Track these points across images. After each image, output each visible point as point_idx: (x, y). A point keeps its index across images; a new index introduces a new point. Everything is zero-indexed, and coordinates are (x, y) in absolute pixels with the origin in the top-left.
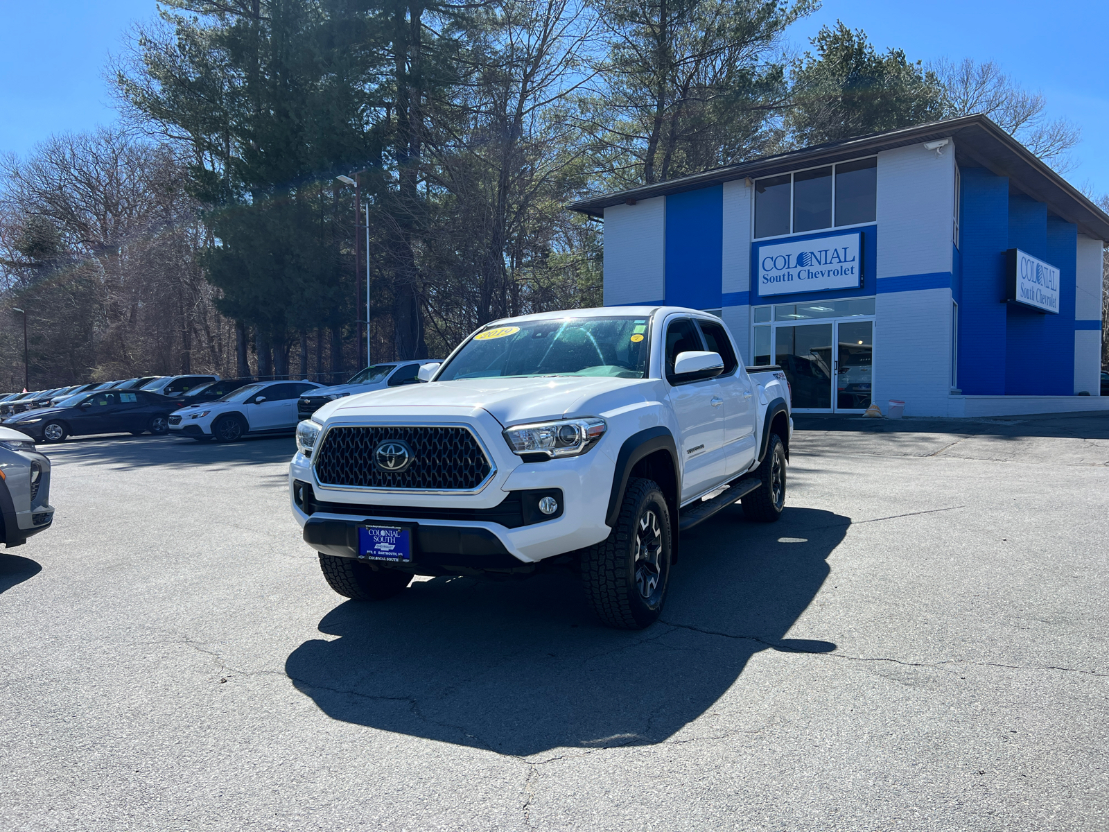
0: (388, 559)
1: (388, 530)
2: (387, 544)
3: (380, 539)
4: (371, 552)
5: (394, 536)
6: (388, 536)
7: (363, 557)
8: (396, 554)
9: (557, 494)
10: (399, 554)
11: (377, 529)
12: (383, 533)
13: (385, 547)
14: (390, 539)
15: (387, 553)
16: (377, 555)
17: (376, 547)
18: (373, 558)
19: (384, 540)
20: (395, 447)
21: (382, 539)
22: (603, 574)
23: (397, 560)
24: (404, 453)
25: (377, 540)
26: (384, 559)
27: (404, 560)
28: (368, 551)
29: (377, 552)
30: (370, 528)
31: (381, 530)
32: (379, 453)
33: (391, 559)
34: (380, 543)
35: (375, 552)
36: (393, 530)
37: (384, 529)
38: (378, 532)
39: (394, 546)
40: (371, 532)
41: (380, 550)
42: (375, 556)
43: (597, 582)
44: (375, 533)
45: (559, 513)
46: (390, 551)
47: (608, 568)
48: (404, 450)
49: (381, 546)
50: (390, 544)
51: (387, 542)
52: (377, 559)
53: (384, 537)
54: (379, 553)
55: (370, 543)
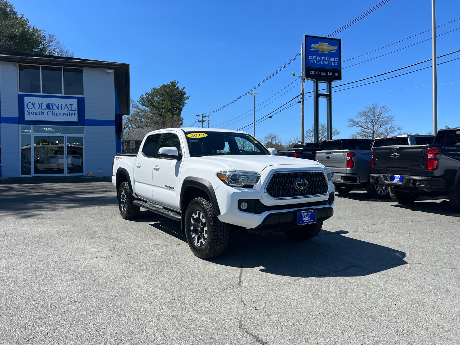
0: (309, 223)
1: (308, 212)
5: (310, 214)
6: (308, 214)
7: (300, 225)
8: (311, 221)
11: (304, 212)
13: (306, 219)
15: (307, 221)
17: (303, 220)
21: (306, 216)
23: (312, 223)
25: (304, 217)
27: (314, 222)
28: (300, 222)
29: (304, 222)
30: (302, 212)
31: (305, 212)
39: (310, 218)
40: (302, 214)
41: (305, 221)
42: (303, 223)
44: (303, 214)
46: (308, 220)
50: (308, 217)
52: (305, 224)
53: (306, 215)
54: (305, 222)
55: (301, 218)
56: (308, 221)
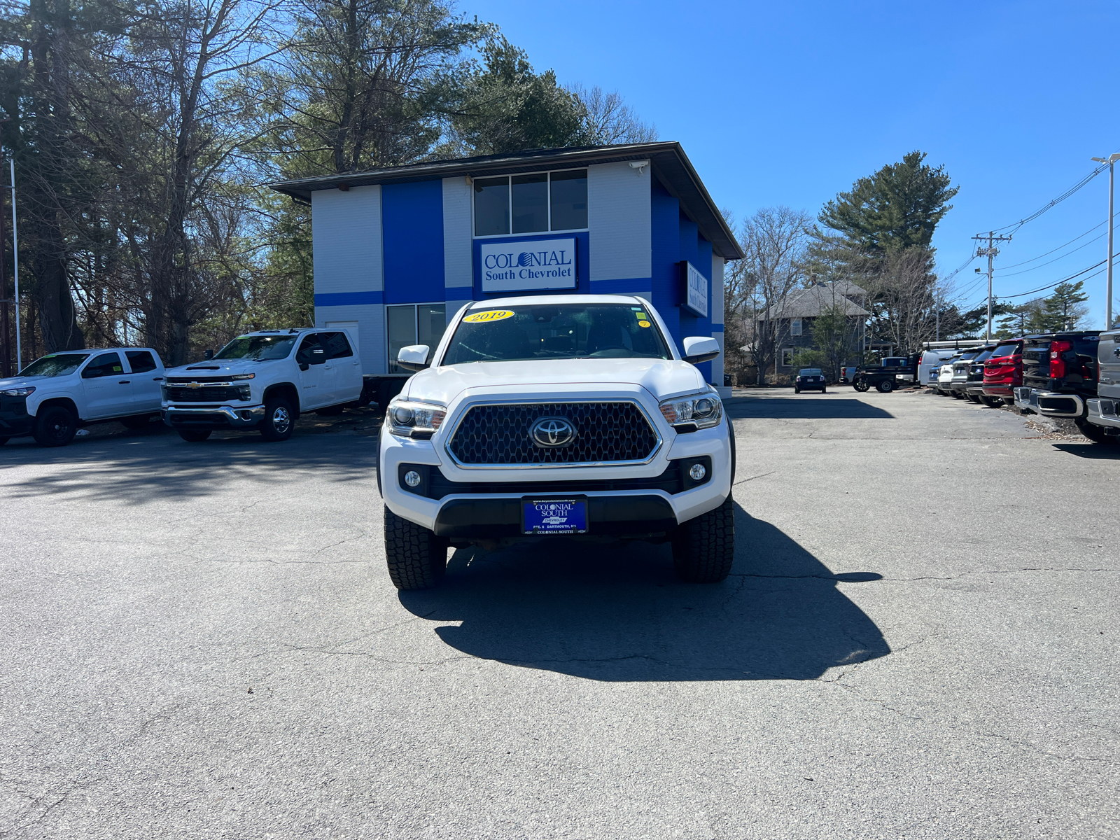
0: (560, 532)
1: (558, 503)
2: (558, 518)
3: (549, 513)
4: (539, 527)
5: (566, 509)
6: (558, 509)
7: (531, 533)
8: (568, 526)
9: (706, 461)
10: (572, 526)
11: (546, 504)
12: (552, 507)
13: (555, 521)
14: (561, 513)
15: (558, 527)
16: (546, 529)
17: (544, 522)
18: (543, 532)
19: (554, 513)
20: (556, 423)
21: (552, 513)
22: (714, 533)
23: (572, 532)
24: (567, 430)
25: (546, 514)
26: (556, 532)
27: (579, 531)
28: (534, 527)
29: (546, 527)
30: (537, 503)
31: (550, 504)
32: (538, 430)
33: (565, 532)
34: (549, 517)
35: (543, 527)
36: (565, 503)
37: (554, 503)
38: (547, 507)
39: (566, 519)
40: (539, 507)
41: (549, 524)
43: (707, 541)
44: (543, 507)
45: (707, 478)
46: (561, 524)
47: (718, 527)
48: (566, 426)
49: (550, 520)
50: (561, 517)
51: (557, 516)
52: (547, 532)
53: (554, 511)
54: (548, 527)
55: (538, 518)
56: (561, 526)
